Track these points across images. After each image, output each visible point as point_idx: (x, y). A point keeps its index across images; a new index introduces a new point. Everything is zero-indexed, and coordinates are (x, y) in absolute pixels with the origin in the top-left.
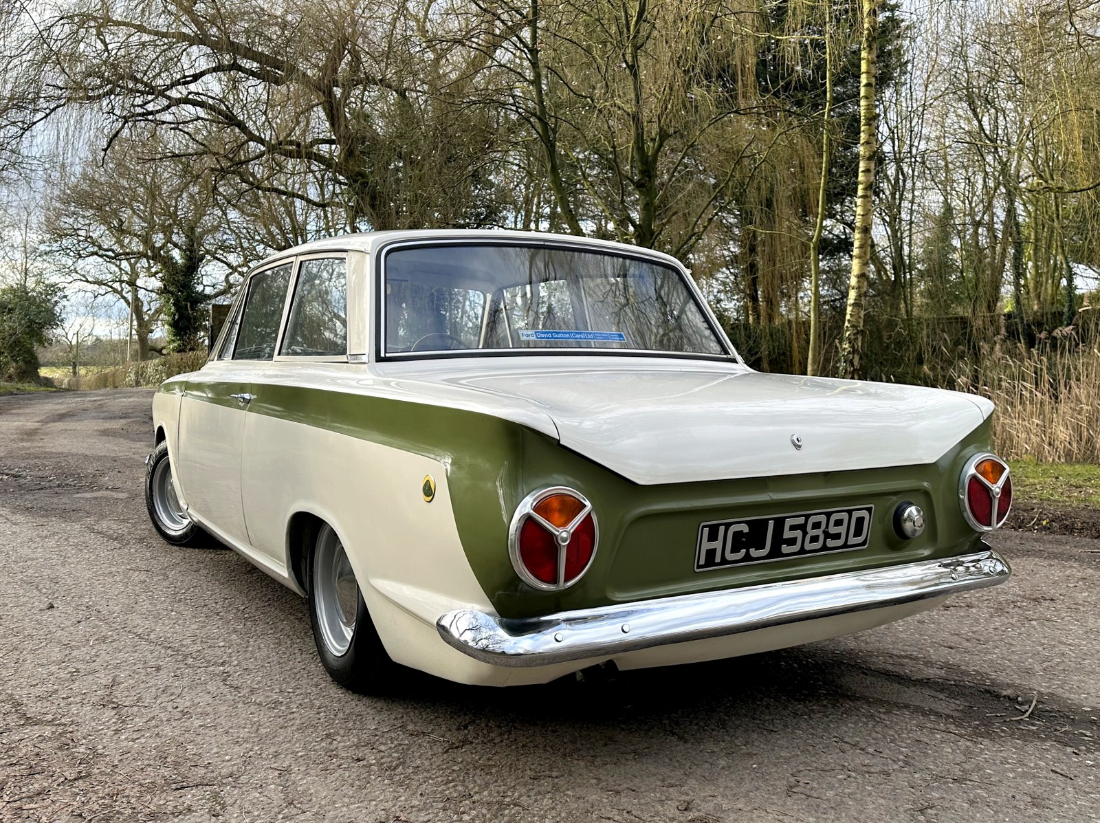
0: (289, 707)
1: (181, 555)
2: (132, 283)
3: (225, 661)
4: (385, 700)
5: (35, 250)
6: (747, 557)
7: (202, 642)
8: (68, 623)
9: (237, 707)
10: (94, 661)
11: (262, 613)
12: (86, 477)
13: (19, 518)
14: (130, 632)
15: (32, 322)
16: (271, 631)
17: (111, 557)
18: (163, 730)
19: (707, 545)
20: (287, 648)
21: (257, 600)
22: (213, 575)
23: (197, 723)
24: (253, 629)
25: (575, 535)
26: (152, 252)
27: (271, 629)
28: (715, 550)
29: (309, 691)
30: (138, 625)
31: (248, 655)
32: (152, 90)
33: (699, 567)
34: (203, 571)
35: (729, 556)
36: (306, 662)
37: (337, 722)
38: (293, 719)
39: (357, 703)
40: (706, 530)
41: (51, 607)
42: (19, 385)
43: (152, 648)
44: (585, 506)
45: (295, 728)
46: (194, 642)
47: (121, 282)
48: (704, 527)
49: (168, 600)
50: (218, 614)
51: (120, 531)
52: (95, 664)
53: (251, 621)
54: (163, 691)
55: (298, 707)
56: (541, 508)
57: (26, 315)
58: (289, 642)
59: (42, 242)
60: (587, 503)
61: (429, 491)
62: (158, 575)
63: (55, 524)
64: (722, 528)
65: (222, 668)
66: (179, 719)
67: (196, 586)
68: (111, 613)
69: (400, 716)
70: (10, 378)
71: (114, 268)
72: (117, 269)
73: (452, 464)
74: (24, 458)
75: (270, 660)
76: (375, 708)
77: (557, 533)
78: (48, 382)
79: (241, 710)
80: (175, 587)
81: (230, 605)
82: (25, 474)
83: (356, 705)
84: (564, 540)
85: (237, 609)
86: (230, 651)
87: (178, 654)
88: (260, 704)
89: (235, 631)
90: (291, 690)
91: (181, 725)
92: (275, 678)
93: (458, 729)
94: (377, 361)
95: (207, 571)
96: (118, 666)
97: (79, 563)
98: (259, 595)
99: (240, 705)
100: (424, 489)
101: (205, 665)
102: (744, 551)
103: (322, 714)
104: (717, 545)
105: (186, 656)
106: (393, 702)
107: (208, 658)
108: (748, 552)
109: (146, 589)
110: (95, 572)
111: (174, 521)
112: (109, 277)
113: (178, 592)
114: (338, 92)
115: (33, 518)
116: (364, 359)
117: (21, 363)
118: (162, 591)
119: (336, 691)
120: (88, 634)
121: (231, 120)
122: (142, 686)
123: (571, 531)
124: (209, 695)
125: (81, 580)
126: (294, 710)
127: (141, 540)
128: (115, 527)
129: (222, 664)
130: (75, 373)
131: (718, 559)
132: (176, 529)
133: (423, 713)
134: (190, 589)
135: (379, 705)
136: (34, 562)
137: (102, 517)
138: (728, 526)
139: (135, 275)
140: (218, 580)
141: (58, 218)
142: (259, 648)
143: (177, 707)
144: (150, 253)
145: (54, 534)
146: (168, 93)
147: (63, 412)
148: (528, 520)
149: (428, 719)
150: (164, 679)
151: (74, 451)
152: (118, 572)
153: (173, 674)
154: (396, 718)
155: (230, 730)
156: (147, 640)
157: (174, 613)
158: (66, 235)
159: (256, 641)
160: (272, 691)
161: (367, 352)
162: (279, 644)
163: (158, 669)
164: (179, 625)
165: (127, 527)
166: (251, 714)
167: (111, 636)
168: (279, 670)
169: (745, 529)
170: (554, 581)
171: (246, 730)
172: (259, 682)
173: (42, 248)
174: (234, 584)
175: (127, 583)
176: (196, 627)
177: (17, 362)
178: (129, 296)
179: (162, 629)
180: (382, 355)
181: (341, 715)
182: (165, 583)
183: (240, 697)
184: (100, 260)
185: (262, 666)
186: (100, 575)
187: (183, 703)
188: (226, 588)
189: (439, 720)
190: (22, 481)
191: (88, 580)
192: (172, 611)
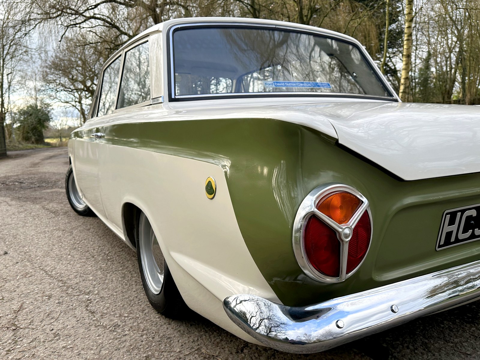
0: (123, 330)
1: (83, 221)
2: (80, 102)
3: (90, 291)
4: (186, 324)
5: (39, 90)
6: (473, 236)
7: (80, 276)
8: (11, 264)
9: (90, 330)
10: (15, 291)
11: (118, 256)
12: (51, 182)
13: (14, 203)
14: (42, 269)
15: (40, 120)
16: (121, 269)
17: (48, 223)
18: (38, 351)
19: (447, 229)
20: (128, 281)
21: (116, 248)
22: (96, 232)
23: (62, 344)
24: (111, 267)
25: (356, 231)
26: (87, 88)
27: (121, 267)
28: (452, 232)
29: (138, 316)
30: (48, 265)
31: (105, 286)
32: (77, 13)
33: (440, 246)
34: (92, 230)
35: (461, 236)
36: (138, 292)
37: (154, 344)
38: (125, 341)
39: (168, 326)
40: (448, 216)
41: (6, 253)
42: (36, 146)
43: (51, 281)
44: (363, 202)
45: (125, 350)
46: (76, 277)
47: (76, 102)
48: (447, 214)
49: (69, 248)
50: (93, 257)
51: (57, 209)
52: (15, 293)
53: (111, 261)
54: (48, 315)
55: (129, 330)
56: (323, 205)
57: (37, 116)
58: (130, 276)
59: (42, 86)
60: (364, 200)
61: (211, 190)
62: (68, 232)
63: (29, 206)
64: (459, 214)
65: (87, 296)
66: (51, 341)
67: (86, 239)
68: (36, 256)
69: (196, 339)
70: (33, 143)
71: (72, 96)
72: (73, 96)
73: (232, 167)
74: (28, 174)
75: (117, 290)
76: (179, 331)
77: (340, 230)
78: (48, 144)
79: (92, 332)
80: (75, 240)
81: (101, 251)
82: (25, 181)
83: (167, 328)
84: (347, 236)
85: (105, 253)
86: (95, 283)
87: (64, 286)
88: (105, 327)
89: (101, 268)
90: (126, 315)
91: (51, 346)
92: (118, 305)
93: (237, 352)
94: (169, 101)
95: (94, 230)
96: (27, 295)
97: (31, 226)
98: (118, 244)
99: (93, 328)
100: (207, 188)
101: (78, 294)
102: (471, 231)
103: (145, 336)
104: (454, 228)
105: (68, 287)
106: (191, 325)
107: (81, 289)
108: (473, 232)
109: (60, 241)
110: (37, 232)
111: (80, 203)
112: (70, 100)
113: (76, 243)
114: (158, 10)
115: (20, 202)
116: (161, 100)
117: (36, 137)
118: (67, 242)
119: (155, 316)
120: (19, 271)
121: (113, 26)
122: (37, 311)
123: (353, 227)
124: (75, 319)
125: (28, 236)
126: (127, 332)
127: (66, 213)
128: (55, 206)
129: (88, 293)
130: (61, 140)
131: (453, 239)
132: (80, 207)
133: (212, 336)
134: (82, 240)
135: (182, 328)
136: (10, 226)
137: (52, 201)
138: (463, 212)
139: (80, 99)
140: (98, 235)
141: (47, 76)
142: (112, 281)
143: (53, 330)
144: (85, 89)
145: (25, 211)
146: (84, 14)
147: (51, 155)
148: (312, 218)
149: (216, 342)
150: (50, 306)
151: (50, 171)
152: (48, 231)
153: (57, 301)
154: (194, 341)
155: (82, 352)
156: (49, 275)
157: (70, 256)
158: (51, 83)
159: (111, 275)
160: (114, 315)
161: (162, 95)
162: (124, 277)
163: (50, 297)
164: (70, 264)
165: (61, 206)
166: (98, 336)
167: (31, 272)
168: (121, 298)
169: (474, 213)
170: (336, 273)
171: (92, 352)
172: (108, 308)
173: (43, 88)
174: (106, 237)
175: (50, 238)
176: (79, 266)
177: (35, 136)
178: (79, 108)
179: (61, 268)
180: (173, 97)
181: (157, 338)
182: (70, 238)
183: (94, 320)
184: (66, 93)
185: (112, 295)
186: (39, 233)
187: (57, 326)
188: (101, 240)
189: (223, 343)
190: (23, 185)
191: (32, 236)
192: (69, 255)
